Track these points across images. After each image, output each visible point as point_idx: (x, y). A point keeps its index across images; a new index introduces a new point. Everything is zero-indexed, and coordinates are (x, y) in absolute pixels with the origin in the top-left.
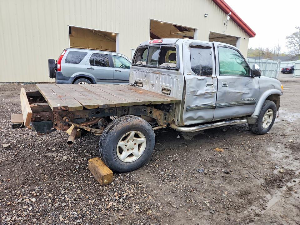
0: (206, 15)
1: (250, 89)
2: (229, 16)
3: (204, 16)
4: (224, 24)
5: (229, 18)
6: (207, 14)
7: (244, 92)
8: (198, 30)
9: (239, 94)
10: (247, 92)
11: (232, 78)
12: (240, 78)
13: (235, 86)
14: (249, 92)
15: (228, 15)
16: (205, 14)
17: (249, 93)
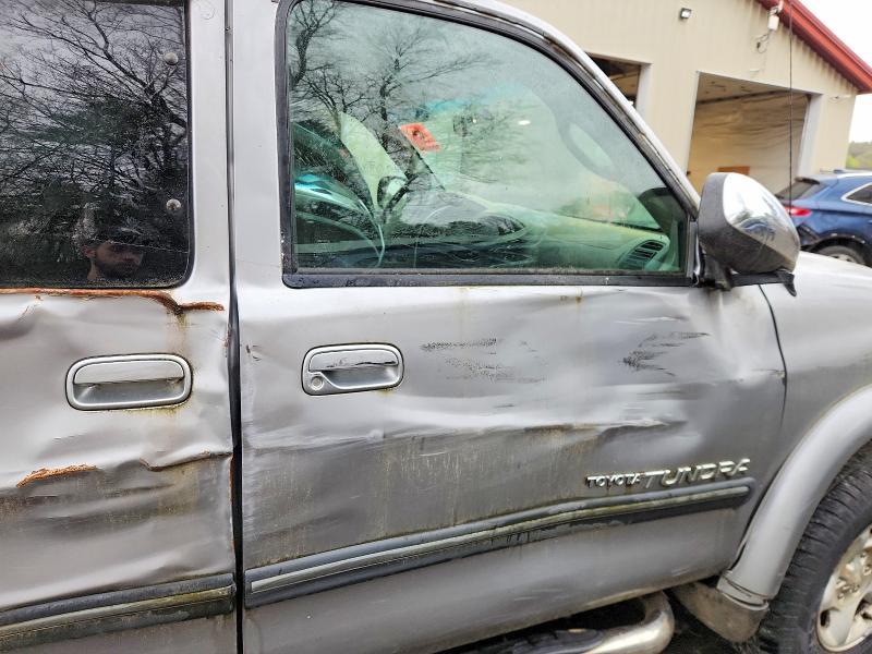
0: (685, 14)
1: (689, 393)
2: (777, 14)
3: (677, 15)
4: (759, 45)
5: (774, 22)
6: (690, 11)
7: (607, 417)
8: (651, 67)
9: (557, 442)
10: (648, 421)
11: (461, 308)
12: (564, 299)
13: (499, 377)
14: (680, 417)
15: (773, 11)
16: (683, 10)
17: (669, 427)
